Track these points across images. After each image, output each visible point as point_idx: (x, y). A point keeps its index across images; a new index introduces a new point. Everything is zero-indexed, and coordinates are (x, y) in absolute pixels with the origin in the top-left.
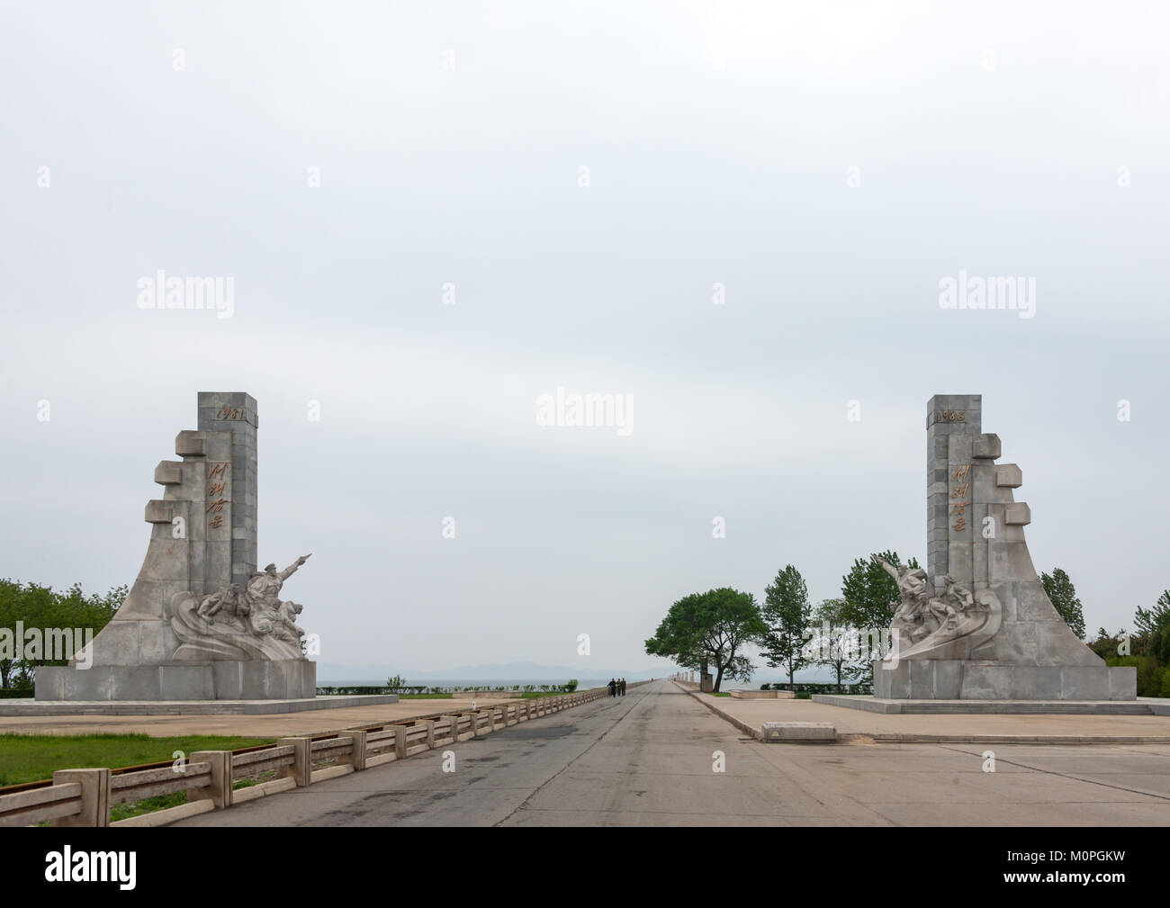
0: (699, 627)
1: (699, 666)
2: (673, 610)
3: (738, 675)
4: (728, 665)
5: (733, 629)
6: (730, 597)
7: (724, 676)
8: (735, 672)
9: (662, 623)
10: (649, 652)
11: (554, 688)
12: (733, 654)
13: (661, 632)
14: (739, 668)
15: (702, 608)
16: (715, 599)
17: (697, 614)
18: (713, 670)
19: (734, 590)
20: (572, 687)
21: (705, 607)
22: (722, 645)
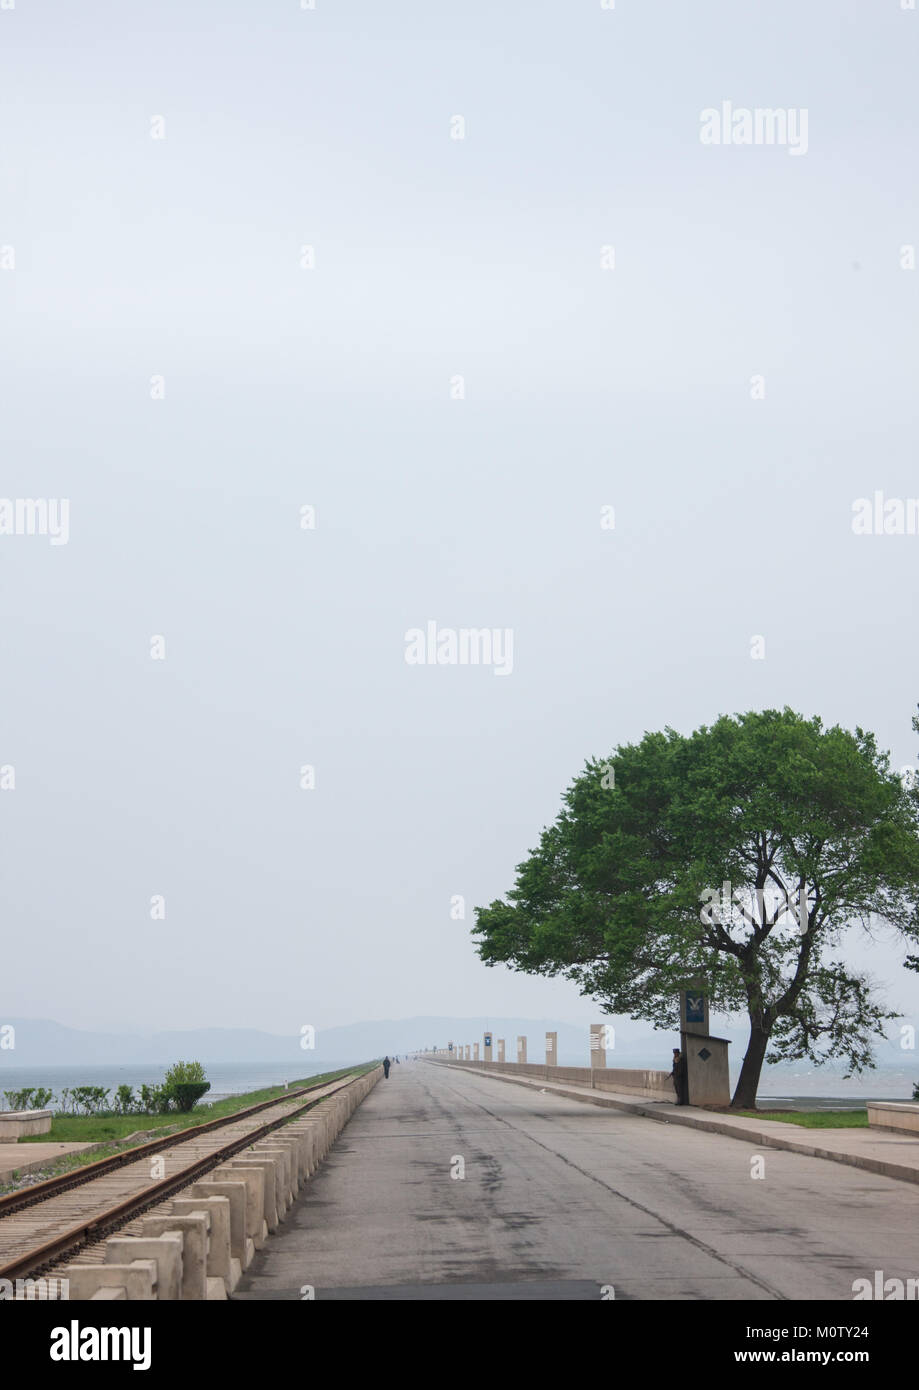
0: (683, 857)
1: (673, 1008)
2: (584, 796)
3: (822, 1043)
4: (786, 1005)
5: (805, 868)
6: (794, 743)
7: (771, 1047)
8: (812, 1030)
9: (537, 844)
10: (492, 952)
11: (125, 1095)
12: (803, 959)
13: (537, 879)
14: (824, 1015)
15: (694, 785)
16: (743, 751)
17: (675, 808)
18: (731, 1024)
19: (808, 718)
20: (186, 1090)
21: (707, 782)
22: (767, 927)
